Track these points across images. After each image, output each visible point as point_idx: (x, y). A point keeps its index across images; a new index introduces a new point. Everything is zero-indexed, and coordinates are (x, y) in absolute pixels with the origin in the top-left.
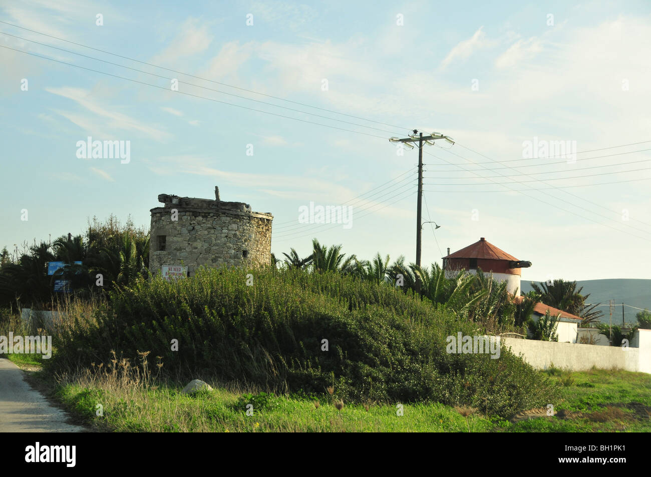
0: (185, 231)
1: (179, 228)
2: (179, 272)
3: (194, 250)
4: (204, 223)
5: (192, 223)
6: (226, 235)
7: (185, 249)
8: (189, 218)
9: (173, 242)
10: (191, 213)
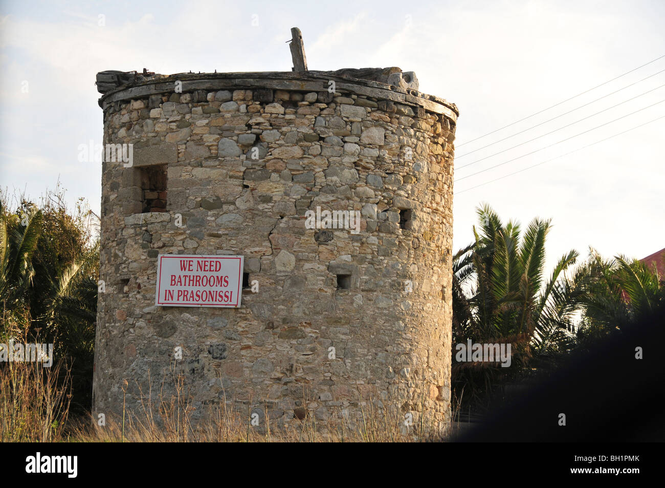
0: (230, 147)
1: (210, 139)
2: (215, 274)
3: (260, 207)
4: (289, 122)
5: (253, 121)
6: (356, 159)
7: (234, 203)
8: (243, 108)
9: (192, 183)
10: (249, 94)
